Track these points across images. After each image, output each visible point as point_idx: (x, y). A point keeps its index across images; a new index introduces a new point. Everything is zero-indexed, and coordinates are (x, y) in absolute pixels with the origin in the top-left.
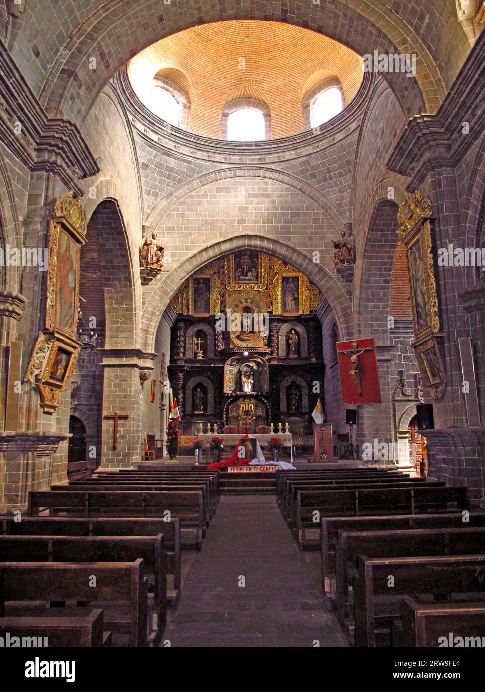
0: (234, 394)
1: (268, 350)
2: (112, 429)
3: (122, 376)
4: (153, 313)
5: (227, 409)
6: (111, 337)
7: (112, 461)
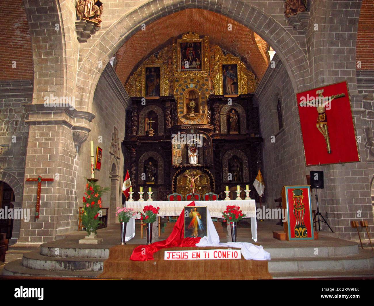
0: (181, 166)
1: (211, 127)
2: (34, 195)
3: (48, 134)
4: (90, 70)
5: (176, 179)
6: (39, 91)
7: (33, 233)
